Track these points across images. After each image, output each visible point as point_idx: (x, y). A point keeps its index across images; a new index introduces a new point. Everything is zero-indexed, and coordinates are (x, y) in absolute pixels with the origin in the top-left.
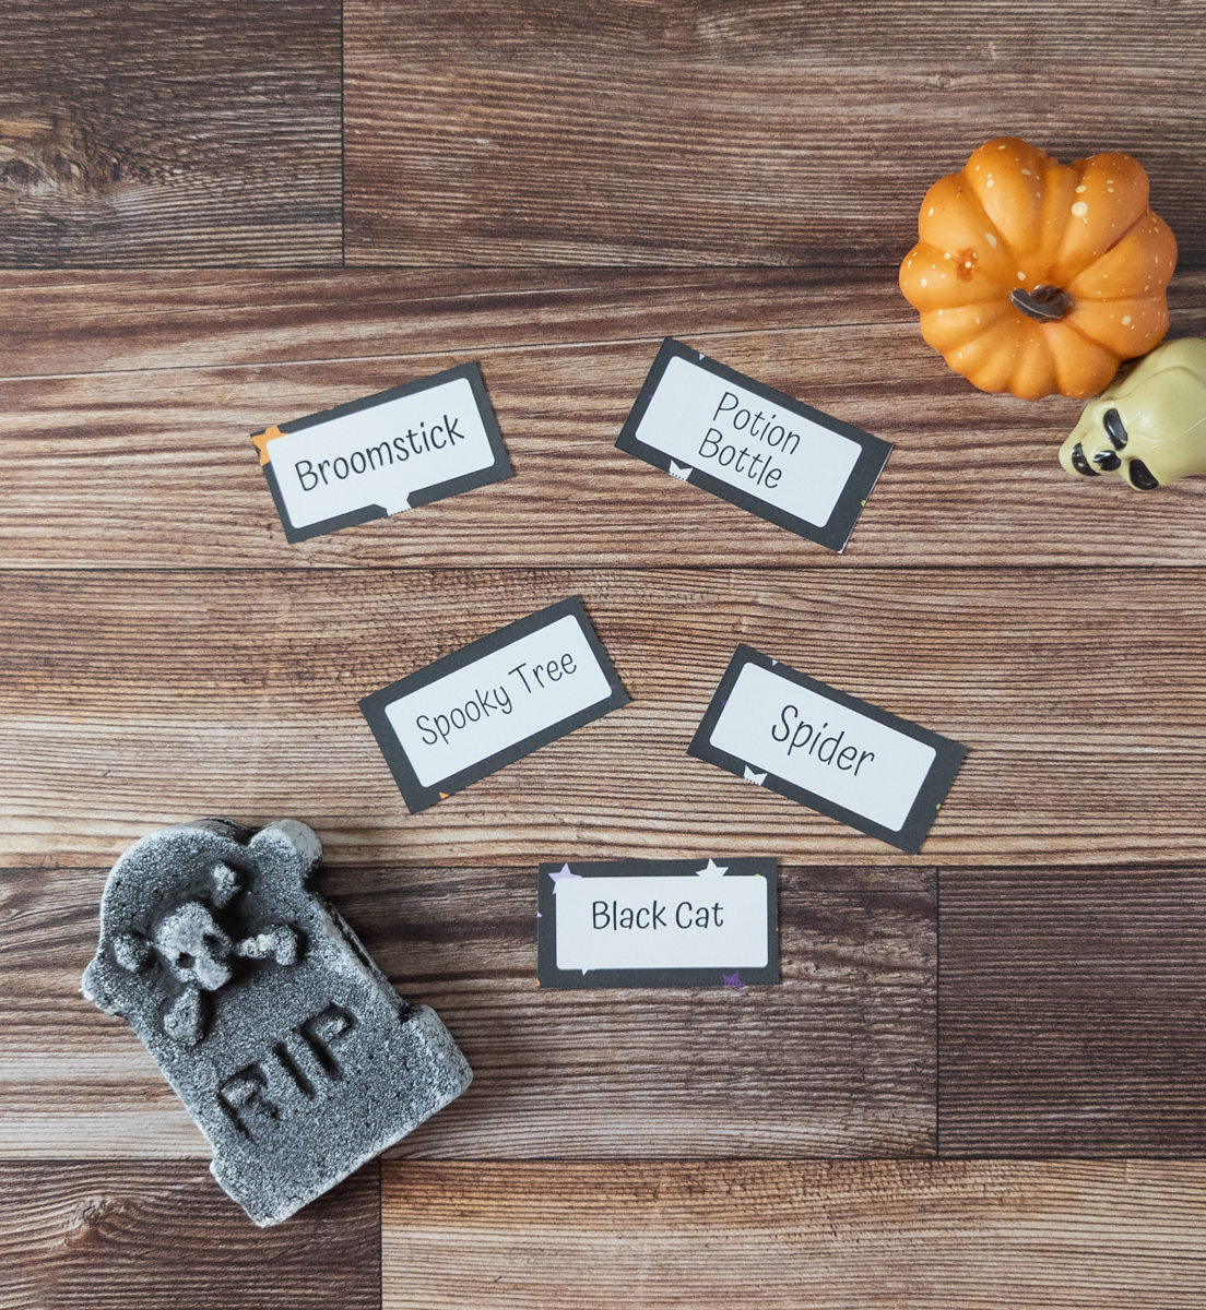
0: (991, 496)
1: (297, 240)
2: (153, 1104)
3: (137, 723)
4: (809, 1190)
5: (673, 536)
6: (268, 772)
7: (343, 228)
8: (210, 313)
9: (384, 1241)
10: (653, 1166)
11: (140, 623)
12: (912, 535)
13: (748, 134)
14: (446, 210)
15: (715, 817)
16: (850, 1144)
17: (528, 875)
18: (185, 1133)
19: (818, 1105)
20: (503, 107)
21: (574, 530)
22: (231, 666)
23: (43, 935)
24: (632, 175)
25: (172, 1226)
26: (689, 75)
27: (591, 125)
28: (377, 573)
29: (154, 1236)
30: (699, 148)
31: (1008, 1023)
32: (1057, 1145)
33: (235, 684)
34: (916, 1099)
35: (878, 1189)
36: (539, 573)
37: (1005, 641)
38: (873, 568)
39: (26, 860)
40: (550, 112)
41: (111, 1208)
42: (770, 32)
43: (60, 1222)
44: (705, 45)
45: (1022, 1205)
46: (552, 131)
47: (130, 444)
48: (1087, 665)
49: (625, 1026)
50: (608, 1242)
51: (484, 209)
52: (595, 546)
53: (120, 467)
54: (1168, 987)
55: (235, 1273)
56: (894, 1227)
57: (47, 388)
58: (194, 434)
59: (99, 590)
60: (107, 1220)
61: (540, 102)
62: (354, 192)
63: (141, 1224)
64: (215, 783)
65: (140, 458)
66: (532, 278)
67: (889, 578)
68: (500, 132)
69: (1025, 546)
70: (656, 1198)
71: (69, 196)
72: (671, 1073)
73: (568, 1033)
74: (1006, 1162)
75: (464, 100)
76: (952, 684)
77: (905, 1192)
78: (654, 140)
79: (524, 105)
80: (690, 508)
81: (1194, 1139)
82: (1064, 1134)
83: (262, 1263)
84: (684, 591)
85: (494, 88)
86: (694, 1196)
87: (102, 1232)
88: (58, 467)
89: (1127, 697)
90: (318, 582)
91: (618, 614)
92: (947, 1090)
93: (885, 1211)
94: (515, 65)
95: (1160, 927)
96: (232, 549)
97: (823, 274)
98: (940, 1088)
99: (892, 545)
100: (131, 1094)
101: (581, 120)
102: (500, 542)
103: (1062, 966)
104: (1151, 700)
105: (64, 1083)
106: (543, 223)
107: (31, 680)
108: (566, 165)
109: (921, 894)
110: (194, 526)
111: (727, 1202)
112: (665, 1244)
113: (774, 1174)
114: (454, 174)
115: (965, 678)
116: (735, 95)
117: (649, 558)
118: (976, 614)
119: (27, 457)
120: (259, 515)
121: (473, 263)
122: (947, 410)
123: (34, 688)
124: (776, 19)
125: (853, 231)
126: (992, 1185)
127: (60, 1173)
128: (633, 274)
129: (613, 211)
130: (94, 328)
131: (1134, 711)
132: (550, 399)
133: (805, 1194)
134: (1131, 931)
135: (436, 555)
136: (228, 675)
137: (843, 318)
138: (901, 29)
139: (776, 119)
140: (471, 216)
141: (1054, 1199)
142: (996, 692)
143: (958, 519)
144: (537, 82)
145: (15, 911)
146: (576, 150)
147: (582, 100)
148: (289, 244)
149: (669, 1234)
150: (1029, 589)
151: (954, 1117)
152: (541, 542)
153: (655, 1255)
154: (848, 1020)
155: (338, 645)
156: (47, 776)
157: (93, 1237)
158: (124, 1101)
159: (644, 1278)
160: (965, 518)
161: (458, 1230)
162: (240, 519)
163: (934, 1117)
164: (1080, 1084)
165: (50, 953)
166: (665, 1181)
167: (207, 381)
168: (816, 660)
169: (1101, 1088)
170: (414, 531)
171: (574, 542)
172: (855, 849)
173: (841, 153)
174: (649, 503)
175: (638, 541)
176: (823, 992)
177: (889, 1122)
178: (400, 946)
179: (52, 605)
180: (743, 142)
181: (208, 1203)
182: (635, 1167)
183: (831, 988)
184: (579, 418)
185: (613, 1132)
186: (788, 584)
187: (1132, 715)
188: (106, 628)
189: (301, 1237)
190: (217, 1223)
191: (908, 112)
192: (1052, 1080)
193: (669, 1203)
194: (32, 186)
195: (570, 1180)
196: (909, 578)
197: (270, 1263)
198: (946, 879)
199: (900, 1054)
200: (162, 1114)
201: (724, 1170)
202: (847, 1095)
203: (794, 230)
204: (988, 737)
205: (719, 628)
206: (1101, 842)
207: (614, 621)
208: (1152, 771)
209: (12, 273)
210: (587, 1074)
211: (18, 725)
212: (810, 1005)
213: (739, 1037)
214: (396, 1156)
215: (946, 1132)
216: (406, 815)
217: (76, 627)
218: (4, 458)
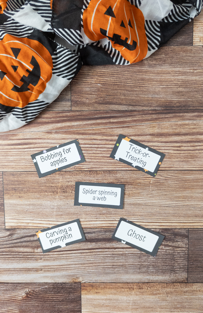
0: (201, 156)
1: (62, 105)
2: (37, 273)
3: (33, 201)
4: (163, 289)
6: (58, 210)
7: (71, 103)
8: (45, 120)
9: (82, 297)
10: (133, 284)
11: (32, 182)
12: (185, 164)
13: (153, 83)
14: (92, 99)
15: (145, 219)
16: (171, 280)
17: (109, 230)
18: (43, 278)
19: (164, 273)
20: (103, 77)
21: (117, 163)
22: (51, 190)
23: (16, 241)
24: (129, 91)
25: (42, 295)
26: (141, 70)
27: (121, 81)
28: (79, 172)
29: (38, 297)
30: (143, 86)
31: (202, 258)
33: (51, 194)
34: (183, 272)
35: (176, 288)
36: (111, 172)
38: (177, 170)
39: (12, 227)
40: (113, 78)
41: (30, 291)
42: (158, 61)
43: (21, 294)
44: (144, 64)
46: (113, 82)
47: (30, 147)
49: (127, 258)
50: (124, 298)
51: (99, 99)
52: (122, 166)
53: (28, 151)
55: (54, 303)
56: (179, 295)
57: (13, 135)
58: (42, 145)
59: (24, 175)
60: (29, 294)
61: (111, 76)
62: (73, 95)
63: (36, 294)
64: (48, 213)
65: (32, 149)
66: (109, 113)
67: (180, 172)
68: (103, 83)
70: (133, 290)
72: (136, 267)
73: (117, 259)
74: (201, 284)
75: (95, 76)
76: (192, 193)
77: (181, 289)
78: (134, 84)
79: (107, 77)
83: (59, 301)
84: (139, 175)
85: (101, 73)
86: (141, 289)
87: (29, 296)
88: (16, 151)
90: (67, 174)
91: (126, 180)
92: (190, 270)
93: (177, 292)
94: (105, 69)
97: (168, 111)
98: (188, 270)
99: (181, 166)
100: (33, 271)
101: (119, 80)
102: (103, 166)
105: (20, 269)
106: (111, 101)
107: (12, 193)
108: (116, 89)
109: (185, 233)
111: (147, 290)
112: (135, 298)
113: (156, 286)
114: (93, 91)
115: (195, 192)
116: (150, 74)
117: (132, 169)
118: (197, 179)
119: (9, 149)
121: (97, 110)
122: (193, 139)
123: (12, 194)
124: (159, 58)
125: (174, 102)
126: (198, 288)
127: (20, 285)
128: (129, 112)
129: (125, 99)
132: (113, 137)
135: (90, 168)
136: (50, 192)
137: (172, 120)
138: (185, 60)
139: (159, 79)
140: (97, 100)
142: (201, 195)
143: (194, 160)
144: (110, 72)
145: (10, 237)
146: (118, 86)
147: (119, 76)
148: (60, 106)
149: (136, 296)
151: (191, 275)
152: (111, 165)
153: (133, 300)
154: (171, 257)
155: (71, 186)
156: (16, 211)
157: (27, 297)
158: (32, 272)
159: (131, 304)
160: (196, 160)
161: (96, 296)
163: (187, 275)
165: (17, 245)
166: (135, 287)
167: (44, 134)
168: (166, 189)
172: (172, 225)
173: (172, 86)
176: (166, 252)
177: (178, 276)
178: (84, 243)
179: (15, 178)
180: (152, 84)
181: (48, 291)
182: (129, 284)
183: (167, 251)
185: (125, 278)
186: (160, 174)
188: (26, 183)
189: (66, 297)
190: (50, 294)
191: (186, 78)
195: (117, 286)
196: (184, 172)
197: (60, 301)
198: (190, 231)
199: (181, 264)
200: (39, 274)
201: (146, 285)
202: (170, 271)
203: (162, 102)
204: (199, 203)
205: (146, 182)
207: (125, 181)
210: (120, 267)
211: (10, 201)
212: (163, 254)
213: (150, 260)
214: (84, 282)
215: (189, 278)
216: (85, 219)
217: (20, 182)
218: (5, 149)
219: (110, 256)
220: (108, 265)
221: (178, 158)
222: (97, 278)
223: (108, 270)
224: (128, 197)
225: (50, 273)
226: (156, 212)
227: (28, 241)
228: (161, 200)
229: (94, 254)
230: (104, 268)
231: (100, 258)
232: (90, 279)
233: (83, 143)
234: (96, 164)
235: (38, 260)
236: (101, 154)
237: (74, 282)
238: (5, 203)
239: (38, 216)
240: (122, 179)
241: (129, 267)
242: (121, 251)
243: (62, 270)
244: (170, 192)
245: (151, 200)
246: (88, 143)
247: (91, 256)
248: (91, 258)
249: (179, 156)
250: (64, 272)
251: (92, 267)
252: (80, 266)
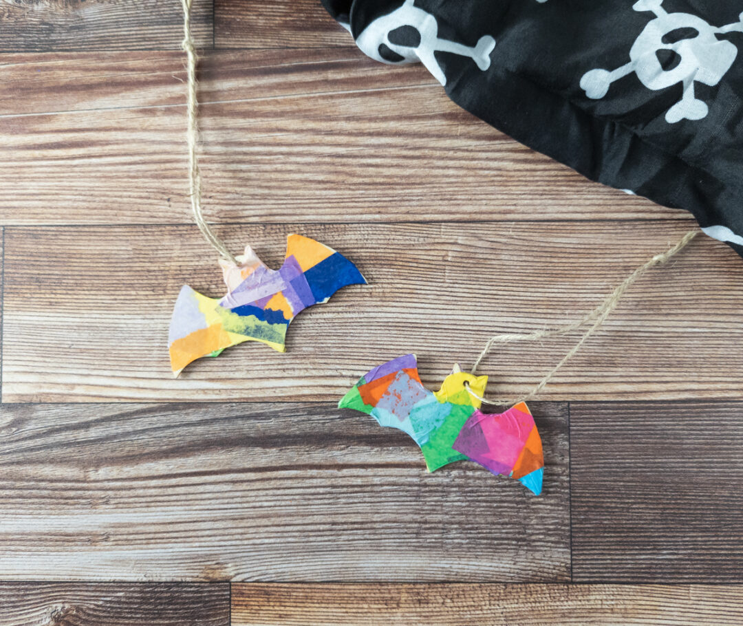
2: (93, 547)
3: (90, 316)
5: (407, 203)
7: (214, 27)
8: (136, 76)
10: (397, 587)
11: (93, 257)
12: (550, 202)
14: (274, 16)
15: (433, 372)
16: (517, 573)
17: (321, 407)
18: (112, 565)
19: (497, 549)
21: (348, 200)
22: (146, 282)
23: (31, 443)
25: (104, 623)
28: (232, 226)
31: (614, 498)
32: (646, 575)
33: (147, 293)
34: (557, 546)
35: (535, 602)
36: (327, 226)
37: (607, 264)
39: (22, 398)
41: (67, 611)
43: (37, 619)
45: (625, 613)
47: (88, 152)
48: (657, 279)
49: (379, 499)
51: (296, 15)
52: (360, 210)
53: (83, 165)
54: (712, 476)
57: (41, 120)
58: (126, 146)
59: (69, 238)
60: (65, 619)
62: (220, 7)
63: (86, 621)
64: (135, 352)
65: (94, 160)
66: (323, 54)
67: (537, 227)
69: (619, 207)
70: (398, 607)
71: (56, 10)
72: (407, 528)
73: (345, 504)
74: (615, 585)
76: (576, 291)
77: (552, 604)
80: (417, 186)
81: (732, 572)
82: (650, 568)
84: (413, 236)
86: (422, 605)
88: (46, 166)
89: (682, 298)
90: (197, 232)
91: (374, 251)
92: (577, 540)
93: (540, 616)
95: (707, 439)
96: (147, 213)
98: (573, 539)
99: (538, 208)
100: (81, 541)
102: (304, 208)
103: (647, 463)
104: (697, 300)
105: (41, 534)
106: (330, 22)
107: (27, 291)
109: (559, 418)
110: (125, 200)
111: (442, 609)
113: (471, 592)
115: (583, 287)
117: (392, 217)
118: (590, 249)
119: (28, 160)
120: (163, 193)
121: (289, 46)
123: (29, 295)
126: (606, 600)
127: (38, 589)
130: (68, 85)
131: (686, 306)
132: (333, 123)
133: (490, 605)
134: (688, 441)
135: (266, 216)
136: (143, 287)
140: (288, 19)
141: (645, 609)
143: (578, 191)
145: (14, 429)
150: (621, 233)
151: (582, 557)
152: (328, 208)
154: (515, 496)
155: (208, 269)
156: (35, 348)
158: (77, 545)
160: (582, 191)
162: (152, 195)
163: (569, 556)
164: (659, 537)
165: (33, 455)
166: (404, 596)
167: (134, 115)
168: (494, 277)
169: (673, 539)
170: (253, 202)
171: (348, 207)
172: (518, 391)
174: (393, 184)
175: (386, 207)
177: (541, 560)
178: (243, 450)
179: (41, 247)
181: (126, 608)
182: (386, 587)
184: (350, 134)
185: (372, 565)
186: (476, 231)
187: (685, 309)
188: (73, 260)
190: (131, 622)
192: (642, 534)
193: (407, 610)
194: (35, 5)
195: (346, 595)
196: (549, 227)
198: (575, 409)
199: (547, 517)
200: (99, 553)
201: (440, 589)
202: (515, 542)
205: (435, 258)
206: (669, 386)
207: (372, 254)
208: (699, 342)
209: (23, 54)
210: (357, 529)
211: (20, 318)
212: (492, 486)
213: (449, 507)
214: (240, 580)
215: (577, 566)
216: (248, 371)
217: (55, 259)
218: (15, 161)
219: (323, 494)
220: (318, 521)
221: (529, 184)
222: (281, 566)
223: (319, 539)
224: (379, 303)
225: (135, 549)
226: (466, 351)
227: (69, 444)
228: (480, 313)
229: (275, 486)
230: (304, 531)
231: (293, 499)
232: (259, 568)
233: (245, 140)
234: (285, 202)
235: (96, 504)
236: (299, 172)
237: (209, 578)
238: (4, 321)
239: (103, 363)
240: (361, 248)
241: (383, 528)
242: (358, 476)
243: (173, 540)
244: (506, 288)
245: (450, 312)
246: (259, 140)
247: (265, 492)
248: (263, 498)
249: (531, 179)
250: (179, 545)
251: (268, 529)
252: (230, 524)
